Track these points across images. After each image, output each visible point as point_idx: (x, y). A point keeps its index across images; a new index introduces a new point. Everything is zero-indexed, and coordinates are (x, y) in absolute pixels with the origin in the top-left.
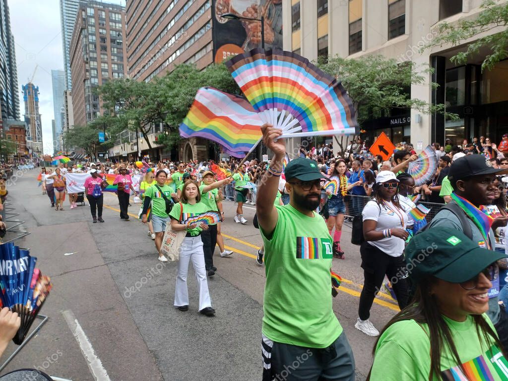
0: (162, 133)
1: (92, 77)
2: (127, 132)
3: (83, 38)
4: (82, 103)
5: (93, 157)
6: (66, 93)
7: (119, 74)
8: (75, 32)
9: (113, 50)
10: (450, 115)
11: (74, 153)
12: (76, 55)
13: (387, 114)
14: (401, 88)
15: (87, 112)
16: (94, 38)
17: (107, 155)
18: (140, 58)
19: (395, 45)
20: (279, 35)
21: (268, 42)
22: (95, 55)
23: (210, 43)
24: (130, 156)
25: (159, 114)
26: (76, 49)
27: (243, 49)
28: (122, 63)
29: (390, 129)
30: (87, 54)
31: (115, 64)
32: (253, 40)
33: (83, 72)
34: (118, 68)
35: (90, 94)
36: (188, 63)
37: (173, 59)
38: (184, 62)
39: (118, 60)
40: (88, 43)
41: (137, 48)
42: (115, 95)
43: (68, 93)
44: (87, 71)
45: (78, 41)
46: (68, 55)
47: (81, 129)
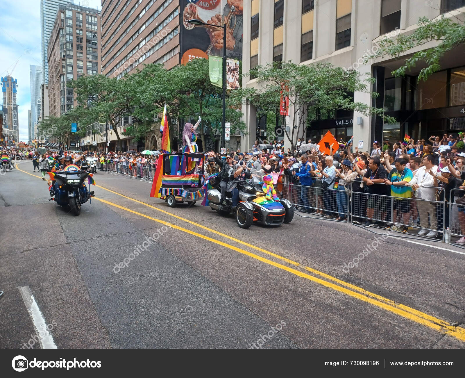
0: (130, 125)
1: (68, 73)
2: (98, 124)
3: (61, 37)
4: (57, 96)
5: (65, 145)
6: (43, 86)
7: (93, 71)
8: (53, 31)
9: (88, 49)
10: (388, 118)
11: (47, 142)
12: (54, 52)
13: (333, 116)
14: (346, 94)
15: (61, 104)
16: (71, 38)
17: (78, 144)
18: (113, 57)
19: (341, 55)
20: (239, 43)
21: (229, 49)
22: (71, 53)
23: (177, 46)
24: (99, 146)
25: (128, 108)
26: (54, 46)
27: (207, 54)
28: (96, 61)
29: (335, 129)
30: (64, 52)
31: (89, 62)
32: (216, 46)
33: (60, 68)
34: (92, 66)
35: (66, 88)
36: (156, 64)
37: (143, 60)
38: (153, 63)
39: (92, 58)
40: (65, 42)
41: (111, 48)
42: (88, 89)
43: (45, 86)
44: (63, 67)
45: (56, 39)
46: (46, 52)
47: (55, 119)
